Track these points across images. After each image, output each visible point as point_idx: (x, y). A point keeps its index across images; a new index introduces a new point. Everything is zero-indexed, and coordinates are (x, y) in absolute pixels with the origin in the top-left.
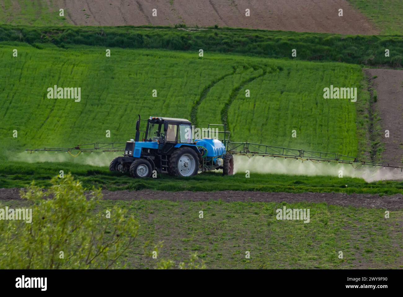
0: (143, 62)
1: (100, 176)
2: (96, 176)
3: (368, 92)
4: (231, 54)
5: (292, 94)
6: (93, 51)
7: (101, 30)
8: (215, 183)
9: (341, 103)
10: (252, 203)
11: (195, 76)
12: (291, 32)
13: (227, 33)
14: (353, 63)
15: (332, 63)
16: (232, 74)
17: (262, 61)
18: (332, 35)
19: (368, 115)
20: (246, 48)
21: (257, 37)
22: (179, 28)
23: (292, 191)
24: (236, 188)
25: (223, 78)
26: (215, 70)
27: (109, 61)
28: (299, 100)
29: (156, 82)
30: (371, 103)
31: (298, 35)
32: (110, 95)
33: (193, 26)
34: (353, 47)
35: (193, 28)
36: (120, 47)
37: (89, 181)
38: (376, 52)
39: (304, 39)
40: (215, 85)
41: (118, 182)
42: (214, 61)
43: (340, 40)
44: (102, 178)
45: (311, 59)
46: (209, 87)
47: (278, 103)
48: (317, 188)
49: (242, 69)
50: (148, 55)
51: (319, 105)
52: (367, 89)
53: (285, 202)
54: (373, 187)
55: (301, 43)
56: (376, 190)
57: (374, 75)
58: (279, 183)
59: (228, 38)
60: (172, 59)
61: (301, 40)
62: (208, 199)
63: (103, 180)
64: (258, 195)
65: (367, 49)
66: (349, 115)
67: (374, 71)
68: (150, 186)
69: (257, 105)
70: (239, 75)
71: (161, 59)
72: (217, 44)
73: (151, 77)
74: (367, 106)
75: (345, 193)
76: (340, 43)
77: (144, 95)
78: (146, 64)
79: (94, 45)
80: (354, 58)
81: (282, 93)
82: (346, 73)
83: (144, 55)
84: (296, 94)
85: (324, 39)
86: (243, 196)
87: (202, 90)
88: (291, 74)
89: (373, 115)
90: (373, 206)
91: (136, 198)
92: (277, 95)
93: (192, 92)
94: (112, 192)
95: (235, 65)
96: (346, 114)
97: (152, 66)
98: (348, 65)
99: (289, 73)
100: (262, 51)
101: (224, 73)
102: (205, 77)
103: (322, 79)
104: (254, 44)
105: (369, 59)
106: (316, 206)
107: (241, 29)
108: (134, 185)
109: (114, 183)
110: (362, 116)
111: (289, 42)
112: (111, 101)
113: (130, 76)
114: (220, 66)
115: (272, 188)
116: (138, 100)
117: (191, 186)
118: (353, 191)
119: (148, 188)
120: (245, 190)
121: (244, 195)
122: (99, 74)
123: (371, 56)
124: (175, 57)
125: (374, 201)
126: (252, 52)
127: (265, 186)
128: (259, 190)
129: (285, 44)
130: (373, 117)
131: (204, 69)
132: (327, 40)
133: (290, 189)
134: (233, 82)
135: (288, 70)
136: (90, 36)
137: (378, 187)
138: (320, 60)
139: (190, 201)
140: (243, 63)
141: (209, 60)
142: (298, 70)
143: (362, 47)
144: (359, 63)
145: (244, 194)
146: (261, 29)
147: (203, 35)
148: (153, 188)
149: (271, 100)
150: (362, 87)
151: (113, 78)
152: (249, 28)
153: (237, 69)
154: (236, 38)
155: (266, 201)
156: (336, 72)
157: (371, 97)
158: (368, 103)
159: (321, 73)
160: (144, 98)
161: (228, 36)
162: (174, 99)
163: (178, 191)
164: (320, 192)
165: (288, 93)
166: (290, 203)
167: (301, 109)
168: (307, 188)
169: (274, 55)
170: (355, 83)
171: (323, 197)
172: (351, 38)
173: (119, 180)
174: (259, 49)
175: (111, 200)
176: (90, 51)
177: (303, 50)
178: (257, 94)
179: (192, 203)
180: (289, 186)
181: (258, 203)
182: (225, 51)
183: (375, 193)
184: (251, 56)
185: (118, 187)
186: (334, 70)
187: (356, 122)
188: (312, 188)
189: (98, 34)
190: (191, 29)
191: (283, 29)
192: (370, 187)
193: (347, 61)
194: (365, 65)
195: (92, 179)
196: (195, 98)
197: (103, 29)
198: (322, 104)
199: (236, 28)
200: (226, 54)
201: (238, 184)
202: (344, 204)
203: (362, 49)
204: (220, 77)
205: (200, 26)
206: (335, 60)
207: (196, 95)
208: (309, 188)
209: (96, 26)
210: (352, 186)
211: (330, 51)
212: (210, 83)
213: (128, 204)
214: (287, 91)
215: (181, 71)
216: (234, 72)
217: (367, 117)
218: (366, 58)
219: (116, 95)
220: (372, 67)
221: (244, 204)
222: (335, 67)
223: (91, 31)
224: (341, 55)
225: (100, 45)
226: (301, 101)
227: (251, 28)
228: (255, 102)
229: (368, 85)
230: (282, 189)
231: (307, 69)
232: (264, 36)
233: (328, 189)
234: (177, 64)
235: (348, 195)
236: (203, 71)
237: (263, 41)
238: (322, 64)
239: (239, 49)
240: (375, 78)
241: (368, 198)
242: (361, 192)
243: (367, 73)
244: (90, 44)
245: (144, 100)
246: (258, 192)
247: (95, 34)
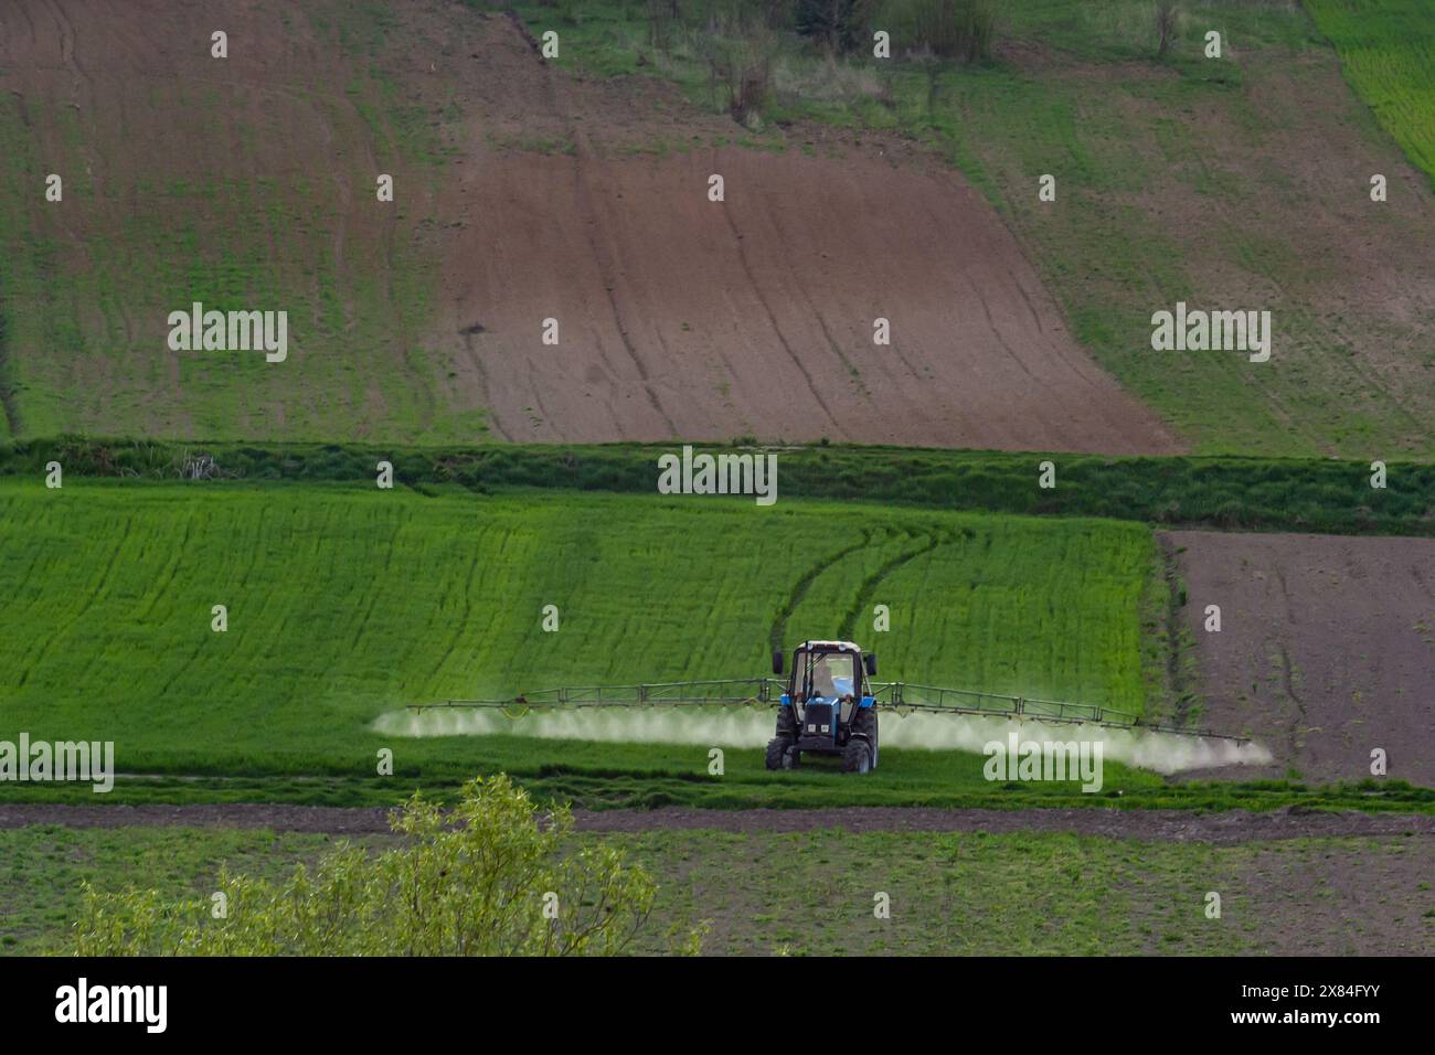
0: (662, 523)
1: (570, 778)
2: (561, 777)
3: (1167, 584)
4: (857, 503)
5: (995, 589)
6: (549, 499)
7: (567, 453)
8: (827, 791)
9: (1107, 609)
10: (909, 834)
11: (779, 553)
12: (990, 451)
13: (850, 456)
14: (1131, 518)
15: (1084, 520)
16: (862, 546)
17: (927, 517)
18: (1084, 456)
19: (1167, 635)
20: (893, 489)
21: (916, 463)
22: (742, 445)
23: (999, 805)
24: (873, 800)
25: (841, 555)
26: (823, 538)
27: (586, 521)
28: (1012, 602)
29: (692, 567)
30: (1173, 607)
31: (1009, 457)
32: (590, 597)
33: (773, 441)
34: (1131, 484)
35: (772, 445)
36: (609, 489)
37: (545, 790)
38: (1183, 494)
39: (1020, 466)
40: (826, 571)
41: (607, 792)
42: (820, 518)
43: (1102, 468)
44: (575, 783)
45: (1037, 511)
46: (810, 577)
47: (965, 610)
48: (1057, 798)
49: (885, 534)
50: (672, 507)
51: (1056, 612)
52: (1163, 575)
53: (984, 831)
54: (1180, 795)
55: (1013, 476)
56: (1186, 801)
57: (1179, 545)
58: (971, 789)
59: (850, 467)
60: (726, 515)
61: (1015, 469)
62: (811, 826)
63: (577, 788)
64: (923, 816)
65: (1164, 487)
66: (1123, 635)
67: (1179, 537)
68: (680, 798)
69: (917, 615)
70: (877, 548)
71: (703, 516)
72: (827, 481)
73: (680, 557)
74: (1164, 615)
75: (1118, 810)
76: (1102, 475)
77: (666, 596)
78: (670, 527)
79: (552, 486)
80: (1134, 506)
81: (973, 587)
82: (1116, 540)
83: (663, 507)
84: (1006, 589)
85: (1067, 467)
86: (889, 819)
87: (795, 583)
88: (993, 544)
89: (1177, 633)
90: (1181, 837)
91: (651, 827)
92: (963, 592)
93: (771, 588)
94: (596, 814)
95: (868, 526)
96: (1117, 632)
97: (684, 531)
98: (1120, 523)
99: (989, 543)
100: (928, 494)
101: (843, 544)
102: (800, 554)
103: (1063, 557)
104: (910, 478)
105: (1168, 510)
106: (1053, 839)
107: (879, 447)
108: (645, 798)
109: (602, 794)
110: (1154, 636)
111: (987, 474)
112: (592, 610)
113: (634, 554)
114: (833, 528)
115: (954, 800)
116: (652, 606)
117: (774, 797)
118: (1135, 805)
119: (678, 803)
120: (894, 805)
121: (892, 817)
122: (564, 552)
123: (1172, 502)
124: (734, 511)
125: (1183, 826)
126: (906, 498)
127: (937, 795)
128: (925, 805)
129: (978, 479)
130: (1177, 637)
131: (800, 536)
132: (1074, 469)
133: (993, 801)
134: (863, 564)
135: (987, 535)
136: (545, 465)
137: (1192, 795)
138: (1057, 512)
139: (771, 831)
140: (886, 521)
141: (809, 517)
142: (1008, 537)
143: (1152, 483)
144: (1146, 518)
145: (893, 814)
146: (925, 446)
147: (795, 460)
148: (688, 803)
149: (950, 603)
150: (1153, 571)
151: (595, 559)
152: (898, 445)
153: (874, 536)
154: (869, 467)
155: (941, 830)
156: (1093, 538)
157: (1172, 594)
158: (1167, 607)
159: (1059, 542)
160: (665, 603)
161: (852, 463)
162: (731, 603)
163: (743, 809)
164: (1061, 808)
165: (986, 587)
166: (995, 833)
167: (1017, 623)
168: (1033, 798)
169: (955, 503)
170: (1136, 564)
171: (1069, 818)
172: (1126, 463)
173: (611, 786)
174: (920, 491)
175: (595, 832)
176: (543, 499)
177: (1019, 490)
178: (917, 592)
179: (775, 835)
180: (992, 793)
181: (924, 833)
182: (844, 496)
183: (1186, 808)
184: (902, 506)
185: (609, 802)
186: (1089, 535)
187: (1139, 651)
188: (1045, 798)
189: (561, 461)
190: (768, 448)
191: (975, 446)
192: (1173, 795)
193: (1119, 515)
194: (1157, 522)
195: (551, 784)
196: (780, 601)
197: (571, 450)
198: (1065, 610)
199: (867, 443)
200: (847, 503)
201: (877, 791)
202: (1115, 834)
203: (1151, 486)
204: (834, 553)
205: (788, 441)
206: (1090, 511)
207: (781, 594)
208: (1038, 798)
209: (555, 443)
210: (1132, 793)
211: (1081, 492)
212: (812, 567)
213: (632, 839)
214: (985, 583)
215: (747, 540)
216: (867, 542)
217: (1164, 639)
218: (1161, 508)
219: (603, 598)
220: (1173, 527)
221: (892, 835)
222: (1092, 527)
223: (544, 455)
224: (1106, 502)
225: (567, 486)
226: (1016, 605)
227: (903, 444)
228: (913, 609)
229: (1167, 567)
230: (976, 801)
231: (1029, 532)
232: (931, 462)
233: (1080, 800)
234: (737, 526)
235: (1124, 814)
236: (797, 542)
237: (929, 472)
238: (1061, 521)
239: (876, 490)
240: (1181, 551)
241: (1169, 819)
242: (1153, 807)
243: (1164, 541)
244: (543, 484)
245: (667, 607)
246: (922, 809)
247: (555, 460)
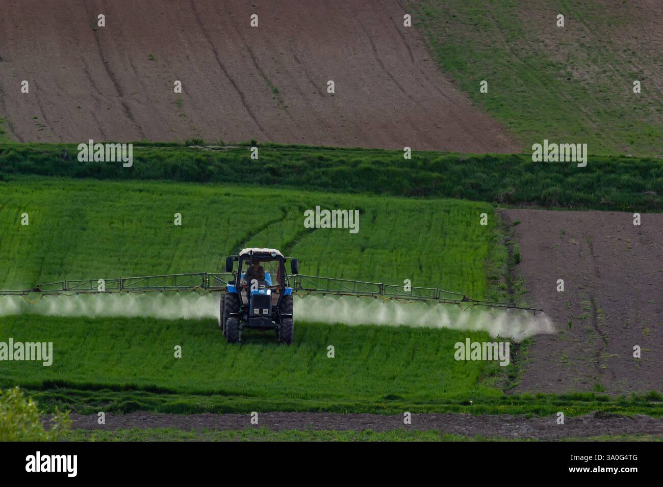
0: (134, 203)
1: (65, 390)
2: (59, 390)
3: (505, 248)
4: (278, 188)
5: (379, 251)
6: (50, 185)
7: (63, 151)
8: (255, 400)
9: (462, 267)
10: (314, 432)
11: (219, 224)
12: (377, 150)
13: (272, 153)
14: (480, 200)
15: (444, 201)
16: (281, 220)
17: (329, 198)
18: (444, 154)
19: (505, 286)
20: (304, 177)
21: (321, 158)
22: (192, 145)
23: (382, 411)
24: (289, 407)
25: (266, 227)
26: (252, 213)
27: (77, 200)
28: (391, 261)
29: (155, 234)
30: (510, 265)
31: (389, 154)
32: (80, 257)
33: (215, 142)
34: (479, 174)
35: (215, 145)
36: (95, 177)
37: (46, 399)
38: (518, 182)
39: (398, 161)
40: (253, 238)
41: (94, 400)
42: (250, 199)
43: (458, 162)
44: (69, 394)
45: (410, 194)
47: (357, 267)
48: (423, 406)
49: (298, 211)
50: (141, 191)
51: (424, 269)
52: (503, 242)
53: (370, 430)
54: (515, 404)
55: (393, 168)
56: (519, 408)
57: (514, 219)
58: (360, 399)
59: (273, 161)
60: (181, 196)
61: (393, 163)
62: (243, 426)
63: (69, 398)
64: (326, 418)
65: (503, 176)
66: (473, 286)
67: (515, 213)
68: (146, 405)
69: (321, 271)
70: (292, 221)
71: (164, 197)
72: (255, 171)
73: (146, 227)
74: (503, 271)
75: (469, 414)
76: (458, 168)
77: (137, 256)
78: (138, 205)
79: (52, 175)
80: (482, 191)
81: (363, 250)
82: (468, 216)
83: (134, 191)
84: (387, 252)
85: (432, 162)
86: (301, 421)
87: (232, 247)
88: (377, 219)
89: (513, 284)
90: (516, 434)
91: (125, 426)
92: (355, 253)
93: (214, 250)
94: (84, 417)
95: (285, 204)
96: (469, 283)
97: (150, 208)
98: (472, 203)
99: (375, 218)
100: (330, 181)
101: (267, 218)
102: (236, 226)
103: (429, 227)
104: (317, 170)
105: (507, 193)
106: (422, 436)
107: (294, 147)
108: (120, 405)
109: (88, 402)
110: (496, 287)
111: (374, 167)
112: (81, 266)
113: (113, 225)
114: (260, 206)
115: (348, 407)
116: (126, 264)
117: (216, 404)
118: (482, 411)
119: (144, 409)
120: (305, 411)
121: (303, 419)
122: (60, 223)
123: (510, 188)
124: (187, 194)
125: (517, 426)
126: (314, 184)
127: (336, 404)
128: (327, 411)
129: (369, 169)
130: (513, 287)
131: (235, 213)
132: (437, 163)
133: (378, 408)
134: (282, 233)
135: (373, 212)
136: (47, 159)
137: (523, 403)
138: (425, 195)
139: (213, 430)
140: (299, 202)
141: (242, 198)
142: (389, 213)
143: (495, 174)
144: (490, 200)
145: (303, 417)
146: (329, 146)
147: (231, 156)
148: (153, 409)
149: (346, 262)
150: (495, 239)
151: (84, 229)
152: (308, 145)
153: (289, 213)
154: (286, 161)
155: (339, 429)
156: (451, 214)
157: (510, 256)
158: (506, 265)
159: (427, 217)
160: (136, 261)
161: (274, 158)
162: (184, 261)
163: (193, 413)
164: (427, 413)
165: (372, 250)
166: (379, 431)
167: (395, 276)
168: (407, 406)
169: (350, 189)
170: (482, 234)
171: (432, 420)
172: (476, 159)
173: (96, 396)
174: (324, 179)
175: (83, 430)
176: (45, 185)
177: (397, 179)
178: (322, 253)
179: (216, 432)
180: (376, 402)
181: (326, 431)
182: (268, 183)
183: (519, 413)
184: (311, 190)
185: (94, 408)
186: (449, 212)
187: (485, 297)
188: (415, 405)
189: (59, 157)
190: (212, 147)
191: (364, 146)
192: (510, 404)
193: (471, 198)
194: (499, 202)
195: (51, 395)
196: (220, 260)
197: (67, 148)
198: (430, 268)
199: (285, 144)
200: (270, 188)
201: (292, 401)
202: (467, 432)
203: (494, 177)
204: (261, 224)
205: (226, 142)
206: (449, 195)
207: (221, 255)
208: (409, 406)
209: (54, 143)
210: (480, 402)
211: (442, 180)
212: (244, 235)
213: (111, 435)
214: (371, 247)
215: (195, 216)
216: (284, 217)
217: (503, 289)
218: (502, 192)
219: (90, 257)
220: (511, 206)
221: (302, 433)
222: (450, 206)
223: (47, 152)
224: (461, 187)
225: (62, 175)
226: (394, 263)
227: (311, 145)
228: (319, 265)
229: (506, 235)
230: (365, 408)
231: (404, 210)
232: (332, 158)
233: (442, 408)
234: (189, 204)
235: (474, 417)
236: (233, 216)
237: (331, 165)
238: (428, 201)
239: (291, 178)
240: (516, 224)
241: (507, 421)
242: (496, 412)
243: (503, 216)
244: (46, 173)
245: (137, 264)
246: (325, 414)
247: (54, 156)
